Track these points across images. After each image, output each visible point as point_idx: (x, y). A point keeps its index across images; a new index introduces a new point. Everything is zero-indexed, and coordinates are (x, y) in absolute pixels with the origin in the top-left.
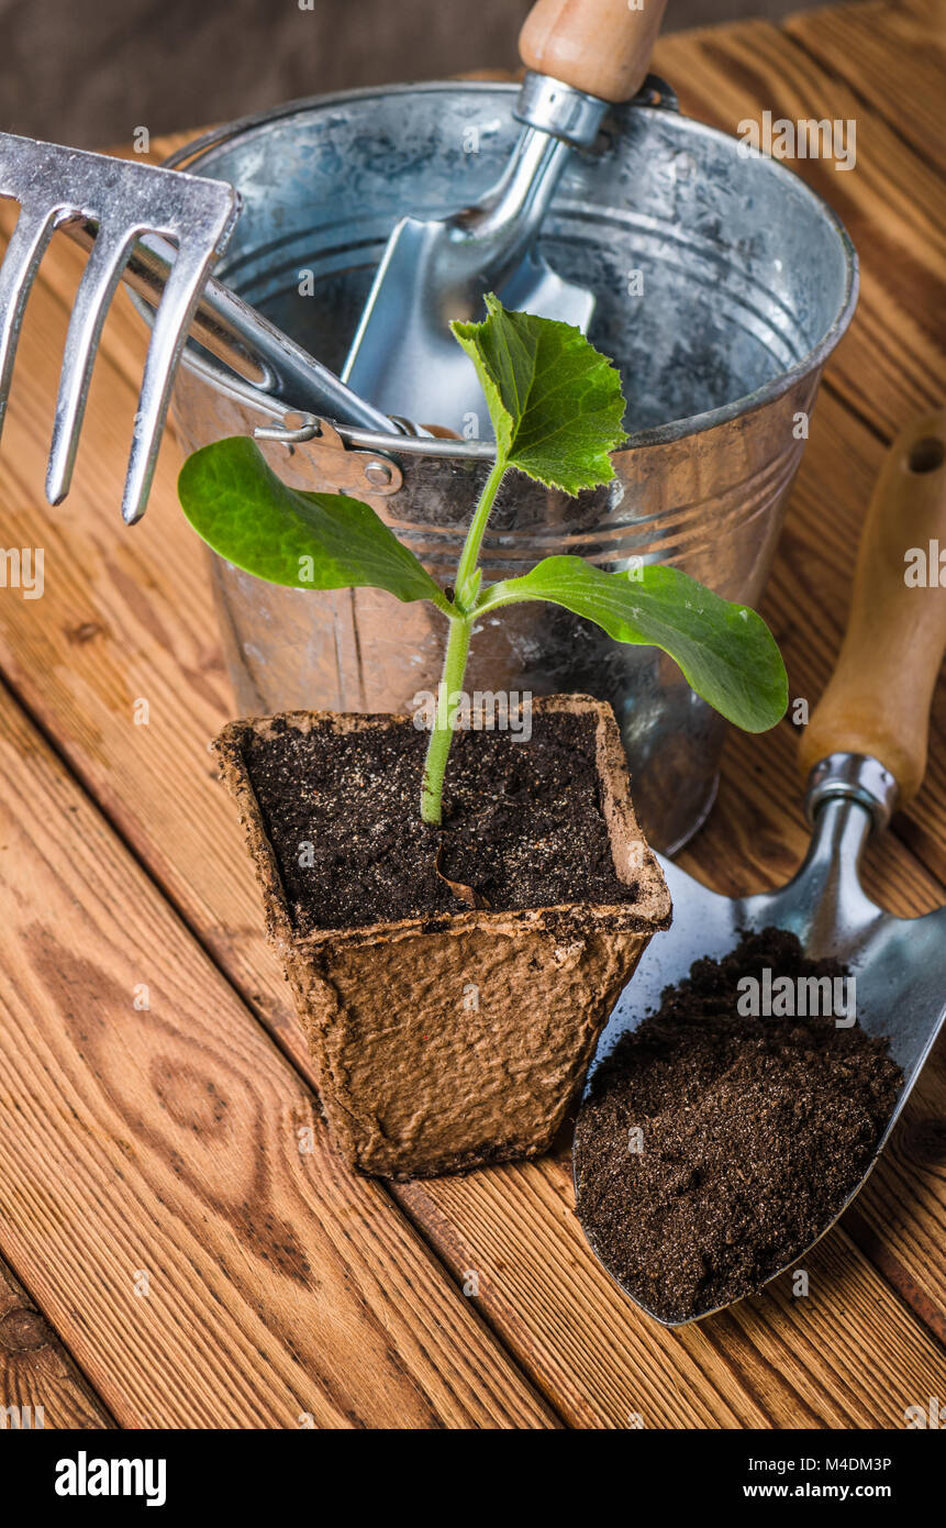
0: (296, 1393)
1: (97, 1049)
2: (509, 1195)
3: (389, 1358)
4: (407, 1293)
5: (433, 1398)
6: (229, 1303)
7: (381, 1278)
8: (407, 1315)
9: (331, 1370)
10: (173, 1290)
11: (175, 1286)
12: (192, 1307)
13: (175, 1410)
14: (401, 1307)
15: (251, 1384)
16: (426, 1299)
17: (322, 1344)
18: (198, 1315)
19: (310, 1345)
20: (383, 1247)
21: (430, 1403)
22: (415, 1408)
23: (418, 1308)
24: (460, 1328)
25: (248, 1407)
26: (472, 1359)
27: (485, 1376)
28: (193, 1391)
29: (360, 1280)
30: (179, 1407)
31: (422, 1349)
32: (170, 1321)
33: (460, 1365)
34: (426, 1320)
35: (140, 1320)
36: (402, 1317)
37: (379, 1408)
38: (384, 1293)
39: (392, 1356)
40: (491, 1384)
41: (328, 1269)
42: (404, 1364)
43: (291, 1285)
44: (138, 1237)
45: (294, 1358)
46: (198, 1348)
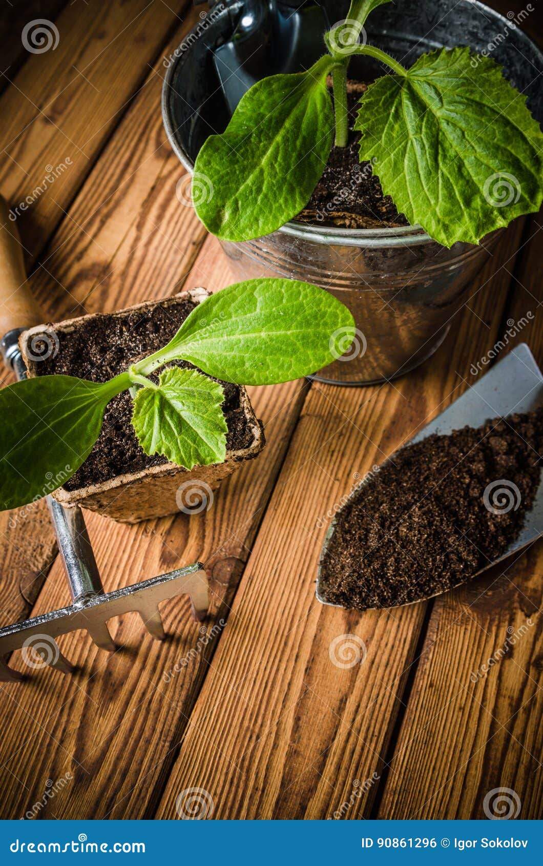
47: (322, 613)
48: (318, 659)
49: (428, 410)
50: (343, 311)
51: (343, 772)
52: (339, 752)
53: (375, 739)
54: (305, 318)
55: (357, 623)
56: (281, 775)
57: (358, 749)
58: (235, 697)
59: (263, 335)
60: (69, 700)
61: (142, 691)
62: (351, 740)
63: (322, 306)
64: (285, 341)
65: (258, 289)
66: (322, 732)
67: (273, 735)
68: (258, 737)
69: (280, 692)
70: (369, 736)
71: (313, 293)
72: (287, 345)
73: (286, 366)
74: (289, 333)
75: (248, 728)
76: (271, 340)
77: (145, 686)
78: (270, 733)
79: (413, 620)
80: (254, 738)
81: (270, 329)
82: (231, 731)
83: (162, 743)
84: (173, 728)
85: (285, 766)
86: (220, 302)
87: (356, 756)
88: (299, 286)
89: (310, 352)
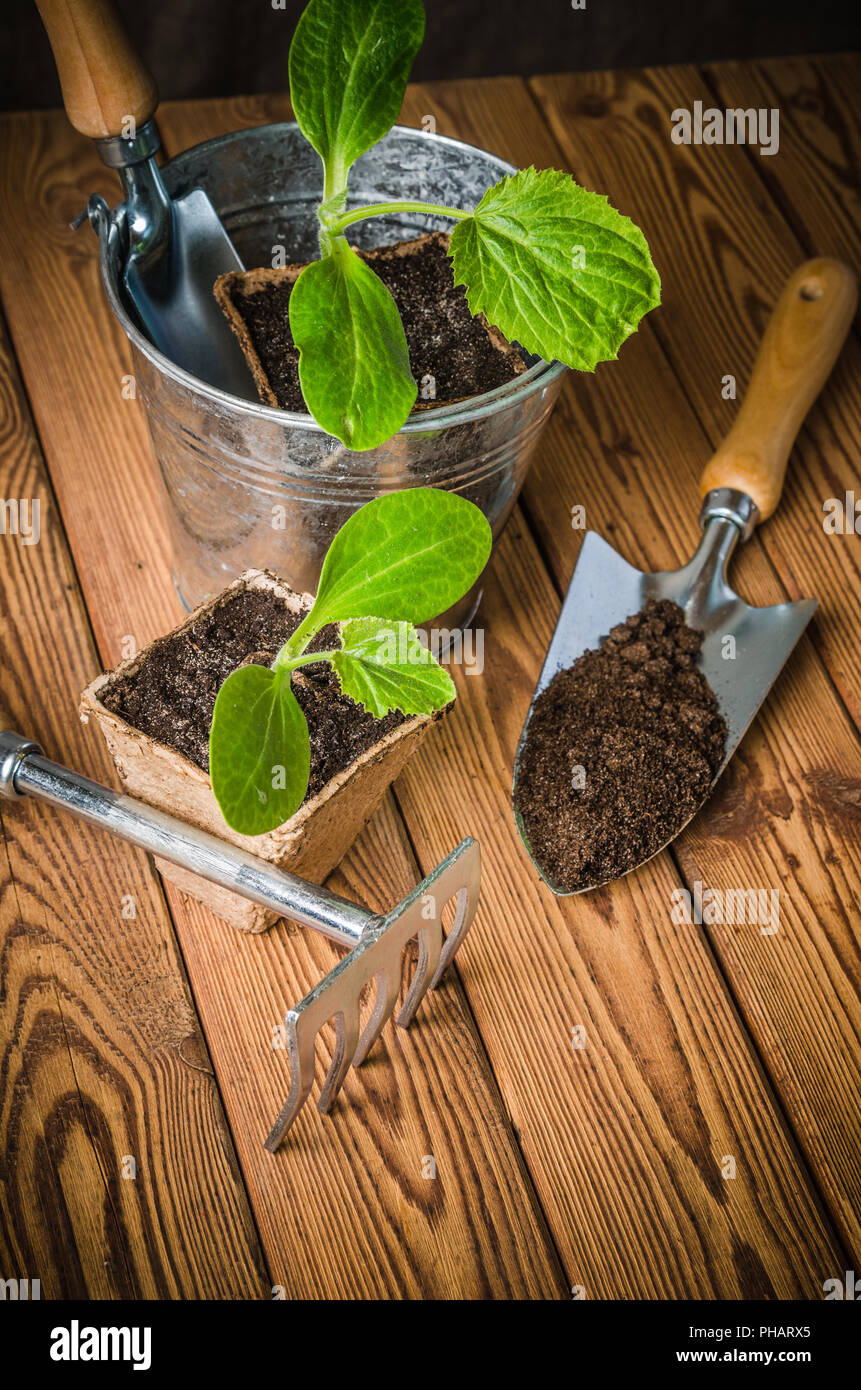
0: (589, 1006)
1: (504, 718)
2: (750, 875)
3: (654, 990)
4: (673, 941)
5: (677, 1024)
6: (557, 928)
7: (658, 926)
8: (670, 958)
9: (615, 993)
10: (522, 911)
11: (524, 908)
12: (533, 927)
13: (508, 1005)
14: (667, 951)
15: (561, 994)
16: (685, 947)
17: (612, 970)
18: (535, 934)
19: (604, 971)
20: (663, 902)
21: (676, 1030)
22: (665, 1033)
23: (678, 954)
24: (703, 974)
25: (556, 1011)
26: (708, 1001)
27: (714, 1015)
28: (523, 993)
29: (644, 925)
30: (512, 1004)
31: (677, 986)
32: (517, 935)
33: (699, 1004)
34: (683, 964)
35: (497, 931)
36: (667, 959)
37: (642, 1027)
38: (658, 938)
39: (657, 989)
40: (718, 1023)
41: (625, 913)
42: (663, 997)
43: (599, 920)
44: (507, 866)
45: (592, 979)
46: (532, 960)
47: (565, 917)
48: (598, 961)
49: (519, 661)
50: (470, 508)
51: (709, 1055)
52: (691, 1039)
53: (718, 1008)
54: (439, 526)
55: (611, 908)
56: (648, 1090)
57: (709, 1026)
58: (536, 1043)
59: (407, 560)
60: (350, 1143)
61: (426, 1090)
62: (695, 1022)
63: (449, 509)
64: (430, 559)
65: (379, 512)
66: (657, 1029)
67: (608, 1058)
68: (594, 1068)
69: (581, 1014)
70: (711, 1008)
71: (435, 497)
72: (436, 563)
73: (443, 588)
74: (431, 548)
75: (575, 1064)
76: (418, 564)
77: (424, 1084)
78: (603, 1058)
79: (669, 877)
80: (590, 1071)
81: (411, 552)
82: (560, 1077)
83: (492, 1128)
84: (492, 1107)
85: (645, 1080)
86: (348, 541)
87: (712, 1033)
88: (417, 494)
89: (459, 564)
